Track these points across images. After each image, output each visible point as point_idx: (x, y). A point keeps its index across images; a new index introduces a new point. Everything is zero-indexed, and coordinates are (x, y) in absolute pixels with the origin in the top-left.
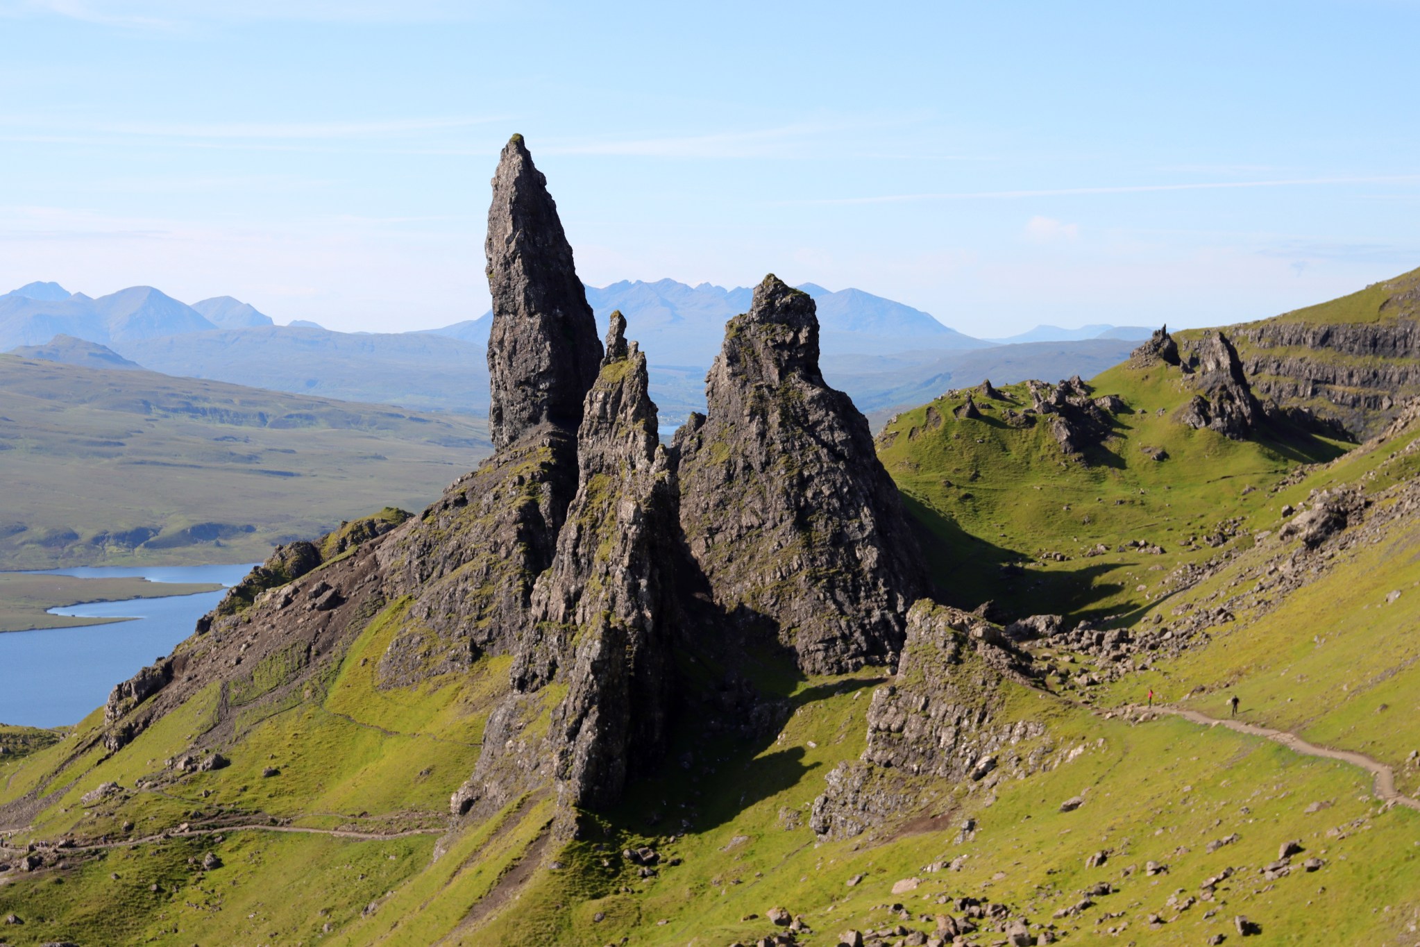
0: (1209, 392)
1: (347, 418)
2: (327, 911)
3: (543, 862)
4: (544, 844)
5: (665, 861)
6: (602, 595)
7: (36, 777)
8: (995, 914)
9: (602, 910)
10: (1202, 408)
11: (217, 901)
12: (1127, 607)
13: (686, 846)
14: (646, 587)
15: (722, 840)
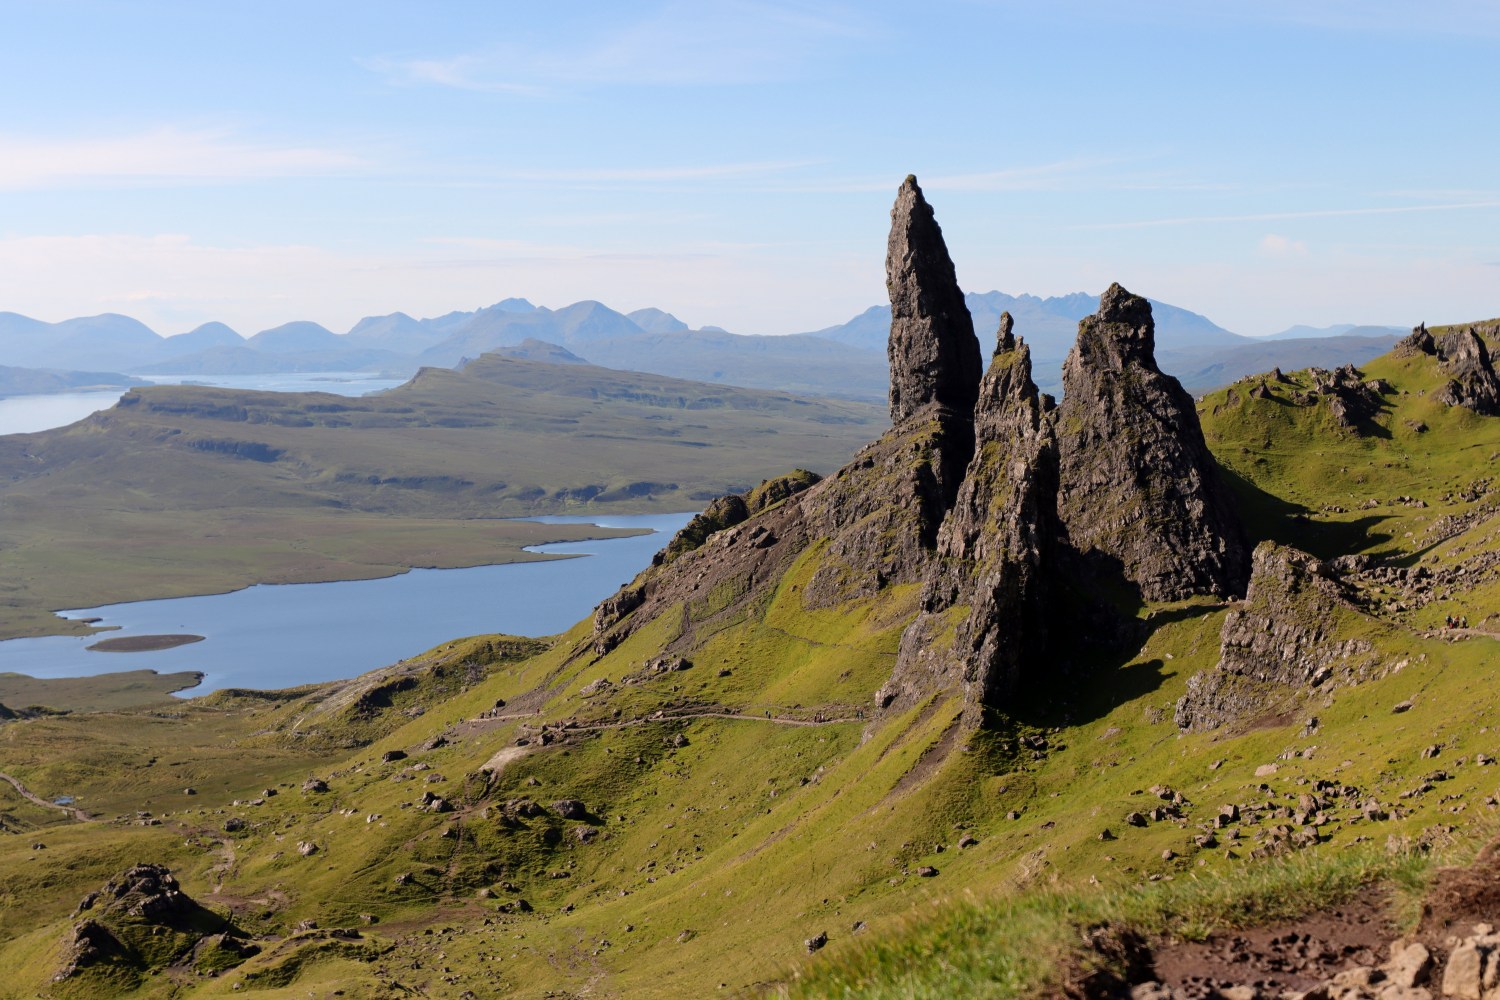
0: (1462, 376)
1: (746, 401)
2: (773, 781)
3: (956, 746)
4: (955, 731)
5: (1053, 747)
6: (999, 536)
7: (543, 674)
8: (1348, 795)
9: (1005, 784)
10: (1456, 389)
11: (686, 772)
12: (1395, 552)
13: (1069, 735)
14: (1035, 530)
15: (1098, 731)
